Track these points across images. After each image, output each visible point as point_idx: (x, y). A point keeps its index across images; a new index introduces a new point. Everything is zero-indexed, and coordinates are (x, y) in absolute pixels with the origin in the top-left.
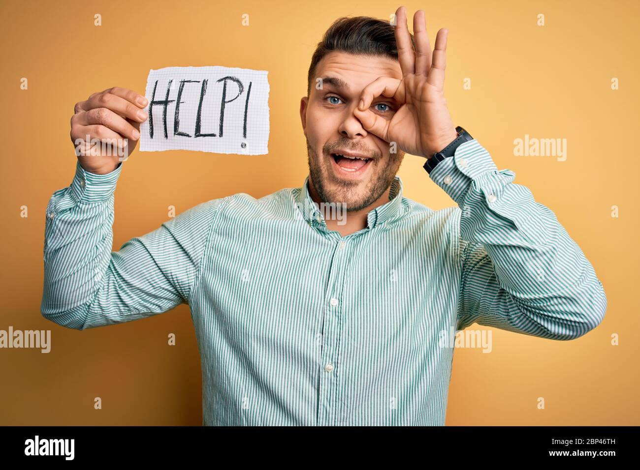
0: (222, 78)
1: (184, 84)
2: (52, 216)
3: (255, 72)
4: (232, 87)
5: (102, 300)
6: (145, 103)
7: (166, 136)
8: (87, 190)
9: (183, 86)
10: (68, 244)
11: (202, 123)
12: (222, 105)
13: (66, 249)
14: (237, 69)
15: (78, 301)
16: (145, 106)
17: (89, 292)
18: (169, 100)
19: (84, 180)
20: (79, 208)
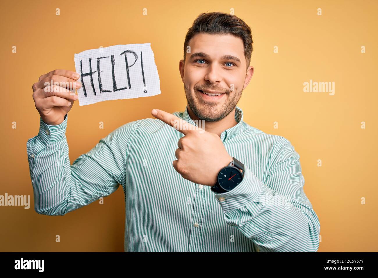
0: (122, 52)
1: (99, 60)
2: (33, 156)
3: (142, 45)
4: (130, 56)
5: (75, 196)
6: (78, 76)
7: (95, 94)
8: (51, 136)
9: (99, 61)
10: (46, 170)
11: (117, 83)
12: (127, 69)
13: (46, 173)
14: (131, 45)
15: (60, 200)
16: (79, 78)
17: (65, 193)
18: (92, 71)
19: (49, 131)
20: (48, 147)
